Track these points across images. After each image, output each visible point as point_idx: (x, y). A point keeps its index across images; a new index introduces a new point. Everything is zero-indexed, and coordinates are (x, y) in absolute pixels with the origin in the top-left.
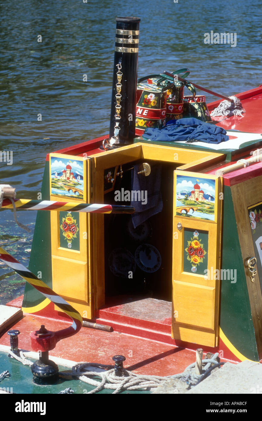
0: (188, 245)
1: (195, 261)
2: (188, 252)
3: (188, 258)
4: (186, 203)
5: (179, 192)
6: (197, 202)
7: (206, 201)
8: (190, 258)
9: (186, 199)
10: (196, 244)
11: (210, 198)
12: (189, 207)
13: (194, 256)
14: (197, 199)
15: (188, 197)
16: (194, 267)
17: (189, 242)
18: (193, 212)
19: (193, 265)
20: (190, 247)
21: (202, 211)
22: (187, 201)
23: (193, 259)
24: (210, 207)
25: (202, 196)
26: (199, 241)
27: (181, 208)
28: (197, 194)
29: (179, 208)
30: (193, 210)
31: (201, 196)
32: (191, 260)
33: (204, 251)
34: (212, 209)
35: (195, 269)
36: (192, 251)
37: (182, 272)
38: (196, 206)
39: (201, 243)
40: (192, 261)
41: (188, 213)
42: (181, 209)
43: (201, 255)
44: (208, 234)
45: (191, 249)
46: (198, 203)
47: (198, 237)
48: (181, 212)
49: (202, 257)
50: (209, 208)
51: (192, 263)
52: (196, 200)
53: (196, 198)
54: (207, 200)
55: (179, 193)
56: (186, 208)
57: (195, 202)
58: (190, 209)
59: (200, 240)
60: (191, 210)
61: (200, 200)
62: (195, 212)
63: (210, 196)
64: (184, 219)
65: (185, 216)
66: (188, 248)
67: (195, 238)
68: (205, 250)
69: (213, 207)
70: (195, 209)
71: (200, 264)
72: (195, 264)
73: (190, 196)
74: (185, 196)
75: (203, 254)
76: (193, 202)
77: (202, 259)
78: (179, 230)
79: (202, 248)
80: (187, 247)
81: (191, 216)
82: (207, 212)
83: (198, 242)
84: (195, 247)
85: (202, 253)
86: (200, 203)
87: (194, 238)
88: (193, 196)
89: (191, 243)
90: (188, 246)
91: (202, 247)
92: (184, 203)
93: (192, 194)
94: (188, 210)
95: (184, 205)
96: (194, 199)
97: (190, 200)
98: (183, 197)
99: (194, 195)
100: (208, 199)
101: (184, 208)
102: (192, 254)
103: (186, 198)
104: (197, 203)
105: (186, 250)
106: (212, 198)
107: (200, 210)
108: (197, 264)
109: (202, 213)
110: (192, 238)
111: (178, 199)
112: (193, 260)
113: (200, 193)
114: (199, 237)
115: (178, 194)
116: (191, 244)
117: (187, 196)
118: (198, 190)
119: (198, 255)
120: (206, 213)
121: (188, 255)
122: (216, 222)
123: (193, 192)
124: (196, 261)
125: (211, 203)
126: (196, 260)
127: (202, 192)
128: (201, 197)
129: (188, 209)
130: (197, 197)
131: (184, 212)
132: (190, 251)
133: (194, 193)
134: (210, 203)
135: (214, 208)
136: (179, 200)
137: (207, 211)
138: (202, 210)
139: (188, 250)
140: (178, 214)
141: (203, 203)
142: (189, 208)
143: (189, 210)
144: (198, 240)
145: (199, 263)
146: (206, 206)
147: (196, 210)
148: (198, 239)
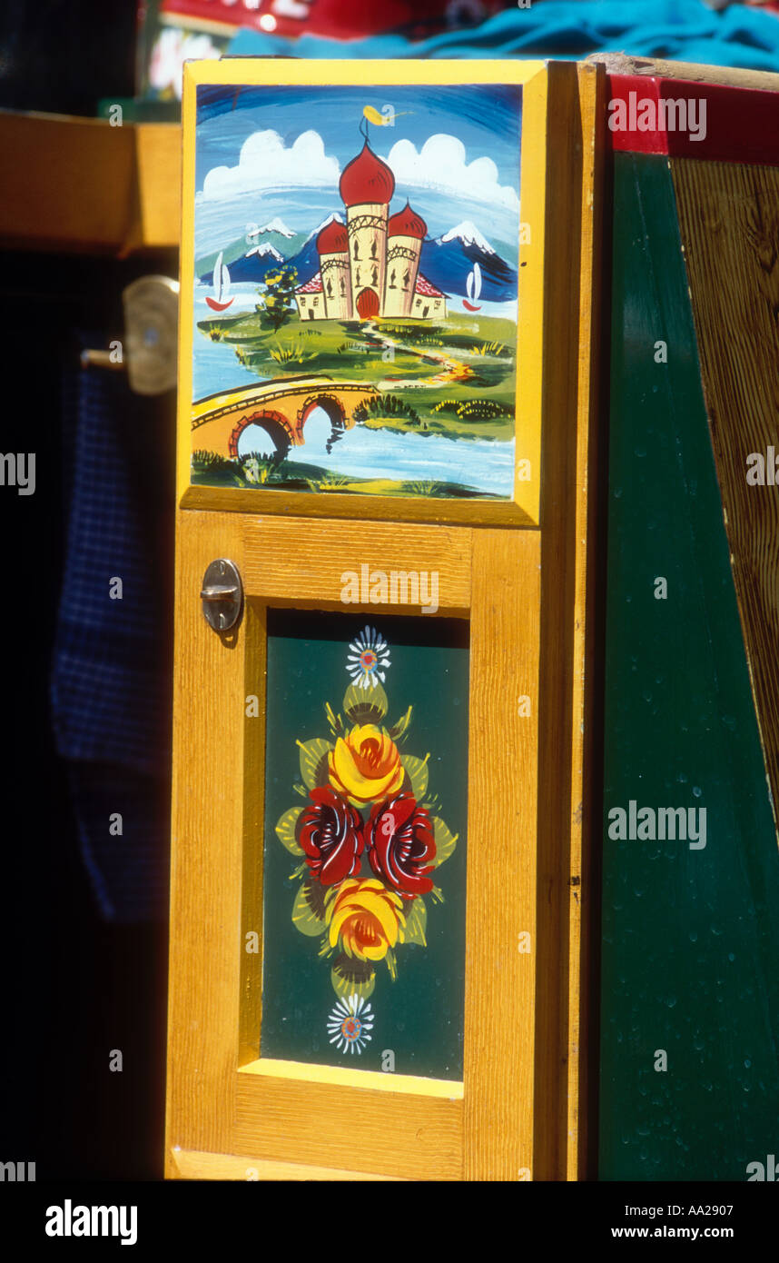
0: (301, 782)
1: (365, 941)
2: (299, 852)
3: (302, 916)
4: (275, 355)
5: (213, 259)
6: (368, 330)
7: (441, 311)
8: (318, 908)
9: (275, 318)
10: (370, 762)
11: (475, 277)
12: (297, 392)
13: (348, 884)
14: (369, 303)
15: (291, 295)
16: (353, 1001)
17: (309, 751)
18: (335, 438)
19: (340, 983)
20: (313, 795)
21: (415, 420)
22: (284, 329)
23: (345, 914)
24: (476, 369)
25: (414, 266)
26: (393, 733)
27: (236, 408)
28: (365, 252)
29: (214, 415)
30: (336, 412)
31: (400, 266)
32: (324, 935)
33: (439, 824)
34: (494, 384)
35: (361, 1018)
36: (336, 840)
37: (243, 1058)
38: (357, 369)
39: (409, 745)
40: (333, 941)
41: (295, 455)
42: (232, 421)
43: (410, 866)
44: (464, 643)
45: (327, 816)
46: (378, 335)
47: (385, 686)
48: (233, 447)
49: (423, 887)
50: (466, 381)
51: (339, 957)
52: (357, 317)
53: (356, 292)
54: (454, 303)
55: (219, 260)
56: (270, 407)
57: (353, 328)
58: (306, 410)
59: (405, 721)
60: (319, 419)
61: (394, 305)
62: (354, 433)
63: (474, 254)
64: (259, 522)
65: (267, 485)
66: (297, 811)
67: (364, 707)
68: (442, 816)
69: (509, 361)
70: (350, 402)
71: (399, 966)
72: (357, 970)
73: (305, 278)
74: (264, 287)
75: (432, 855)
76: (334, 340)
77: (419, 907)
78: (217, 630)
79: (417, 798)
80: (295, 800)
81: (318, 473)
82: (450, 425)
83: (386, 741)
84: (364, 790)
85: (417, 848)
86: (392, 333)
87: (349, 703)
88: (333, 275)
89: (325, 758)
90: (301, 791)
91: (420, 789)
92: (259, 358)
93: (324, 258)
94: (293, 419)
95: (256, 375)
96: (344, 302)
97: (305, 316)
98: (248, 298)
99: (346, 265)
100: (463, 292)
101: (259, 408)
102: (338, 873)
103: (271, 301)
104: (369, 338)
105: (285, 829)
106: (499, 277)
107: (391, 407)
108: (380, 966)
109: (412, 436)
110: (337, 708)
111: (204, 326)
112: (345, 927)
113: (395, 241)
114: (398, 689)
115: (208, 279)
116: (324, 770)
117: (285, 283)
118: (377, 210)
119: (383, 877)
120: (446, 434)
121: (297, 883)
122: (535, 515)
123: (336, 238)
124: (370, 932)
125: (482, 320)
126: (364, 929)
127: (407, 222)
128: (399, 282)
129: (288, 409)
130: (366, 281)
131: (257, 441)
132: (319, 840)
133: (345, 249)
134: (474, 330)
135: (511, 369)
136: (217, 327)
137: (450, 409)
138: (414, 400)
139: (301, 835)
140: (217, 470)
141: (417, 333)
142: (300, 401)
143: (301, 421)
144: (387, 722)
145: (398, 951)
146: (449, 363)
147: (361, 415)
148: (384, 709)
